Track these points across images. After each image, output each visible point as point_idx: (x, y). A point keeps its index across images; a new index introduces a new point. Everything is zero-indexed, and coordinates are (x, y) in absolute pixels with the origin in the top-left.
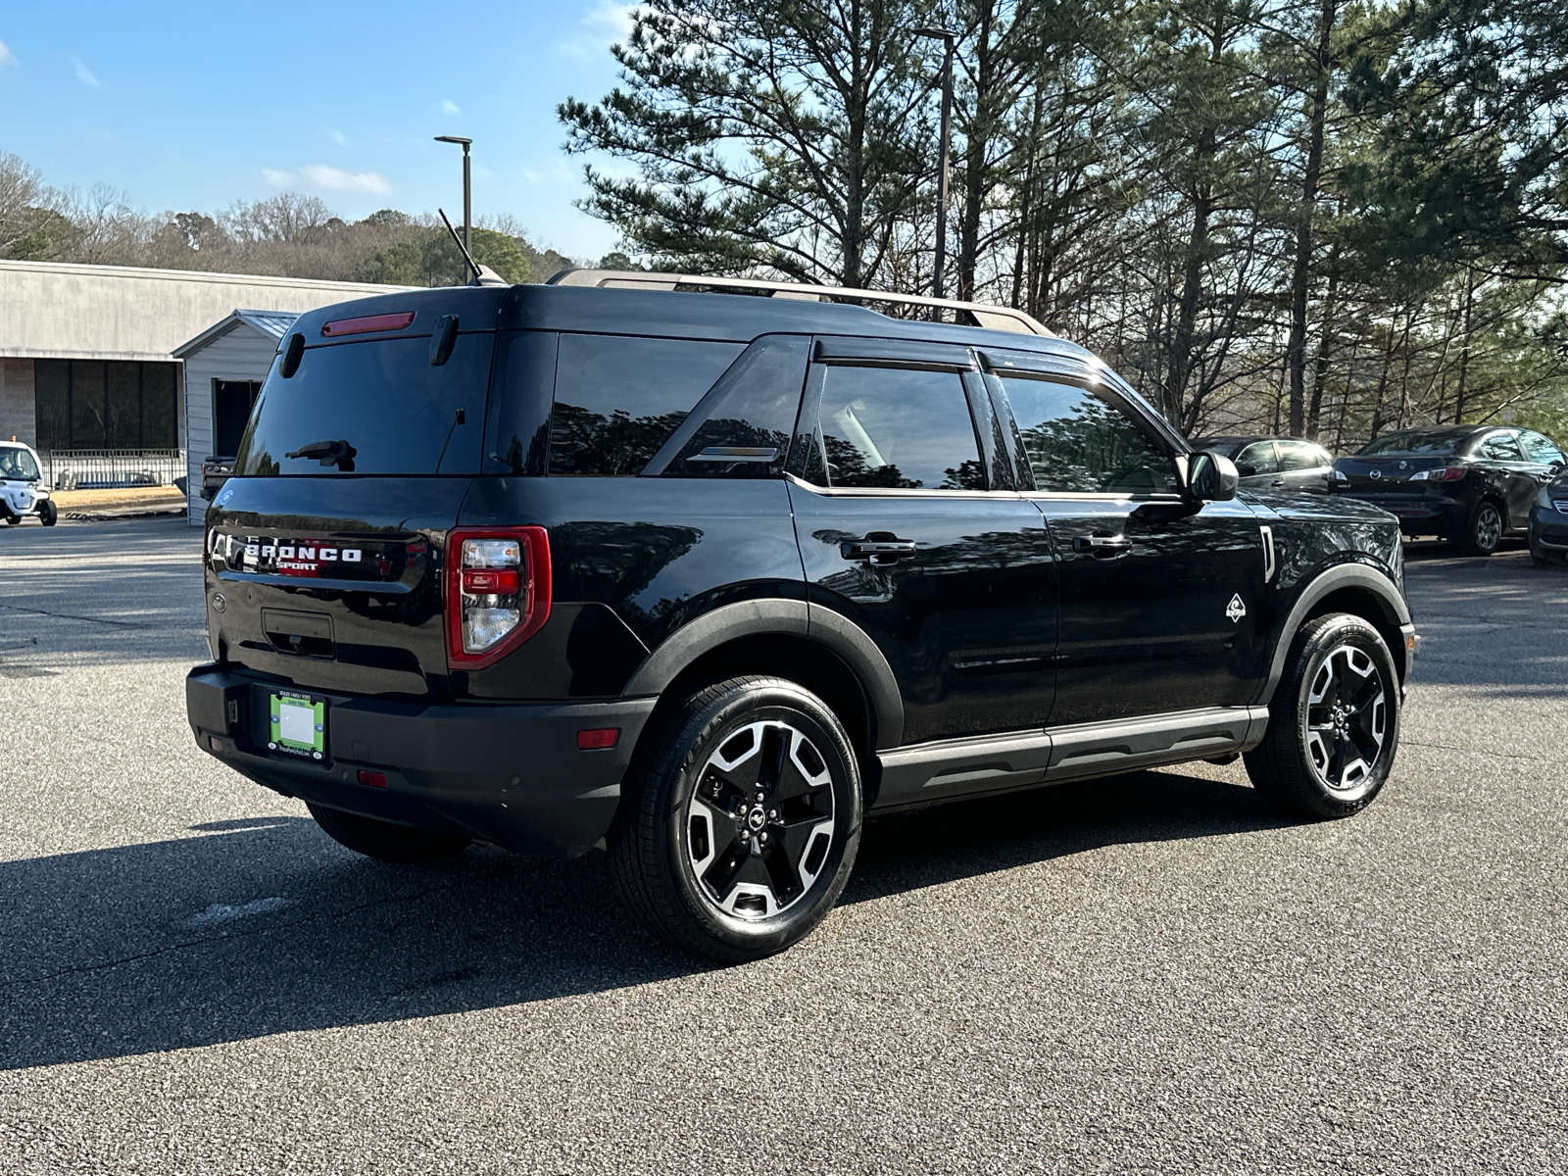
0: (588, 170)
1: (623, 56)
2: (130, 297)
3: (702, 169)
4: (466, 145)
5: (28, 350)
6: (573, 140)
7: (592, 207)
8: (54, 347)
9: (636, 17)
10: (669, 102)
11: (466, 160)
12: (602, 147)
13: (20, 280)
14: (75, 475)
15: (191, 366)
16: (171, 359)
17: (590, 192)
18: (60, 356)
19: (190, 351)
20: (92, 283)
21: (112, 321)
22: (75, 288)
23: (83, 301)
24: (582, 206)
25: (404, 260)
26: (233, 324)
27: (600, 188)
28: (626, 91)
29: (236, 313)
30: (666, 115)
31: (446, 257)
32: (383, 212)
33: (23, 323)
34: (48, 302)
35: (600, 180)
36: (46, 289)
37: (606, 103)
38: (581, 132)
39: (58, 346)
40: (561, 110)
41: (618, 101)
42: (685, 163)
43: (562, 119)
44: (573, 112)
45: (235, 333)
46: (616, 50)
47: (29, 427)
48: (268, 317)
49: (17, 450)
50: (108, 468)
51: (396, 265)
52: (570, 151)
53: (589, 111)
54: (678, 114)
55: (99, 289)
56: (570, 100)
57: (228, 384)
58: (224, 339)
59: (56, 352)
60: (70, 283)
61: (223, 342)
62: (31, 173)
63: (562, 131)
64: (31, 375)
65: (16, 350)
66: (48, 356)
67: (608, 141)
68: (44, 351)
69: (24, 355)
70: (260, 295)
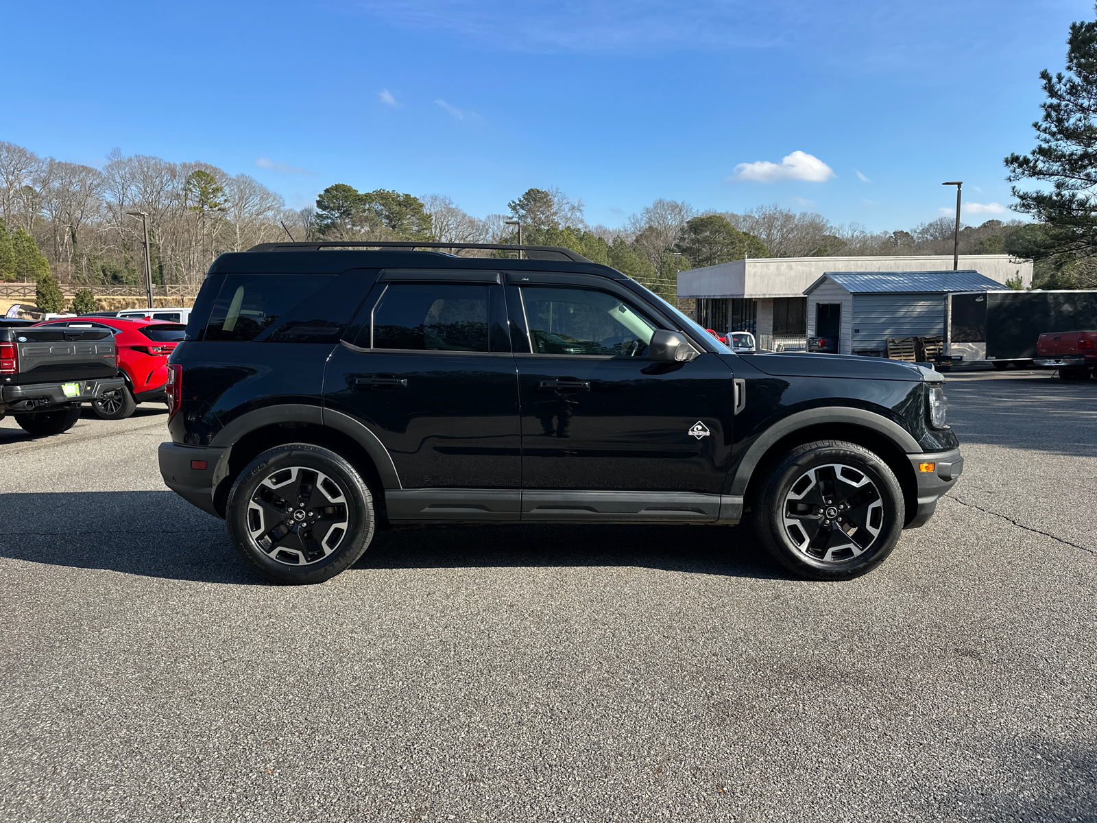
0: (1013, 189)
1: (1040, 127)
2: (813, 270)
3: (1091, 180)
4: (959, 185)
5: (769, 295)
6: (1013, 175)
7: (1019, 208)
8: (780, 293)
9: (1044, 107)
10: (1070, 147)
11: (959, 192)
12: (1031, 176)
13: (768, 266)
14: (785, 345)
15: (811, 298)
16: (803, 296)
17: (1018, 201)
18: (782, 296)
19: (809, 291)
20: (797, 265)
21: (805, 281)
22: (790, 268)
23: (793, 273)
24: (1013, 208)
25: (994, 243)
26: (824, 279)
27: (1022, 198)
28: (1045, 146)
29: (825, 274)
30: (1072, 154)
31: (1018, 239)
32: (990, 221)
33: (768, 284)
34: (779, 275)
35: (1021, 193)
36: (778, 269)
37: (1033, 153)
38: (1018, 170)
39: (781, 292)
40: (1007, 161)
41: (1041, 151)
42: (1080, 178)
43: (1007, 165)
44: (1014, 159)
45: (826, 282)
46: (1036, 125)
47: (770, 326)
48: (839, 275)
49: (747, 335)
50: (798, 342)
51: (990, 246)
52: (1011, 180)
53: (1021, 159)
54: (1079, 153)
55: (800, 267)
56: (1012, 155)
57: (823, 305)
58: (822, 285)
59: (781, 295)
60: (788, 266)
61: (822, 287)
62: (825, 221)
63: (1007, 171)
64: (772, 305)
65: (765, 295)
66: (777, 296)
67: (1035, 172)
68: (776, 295)
69: (767, 297)
70: (872, 264)
